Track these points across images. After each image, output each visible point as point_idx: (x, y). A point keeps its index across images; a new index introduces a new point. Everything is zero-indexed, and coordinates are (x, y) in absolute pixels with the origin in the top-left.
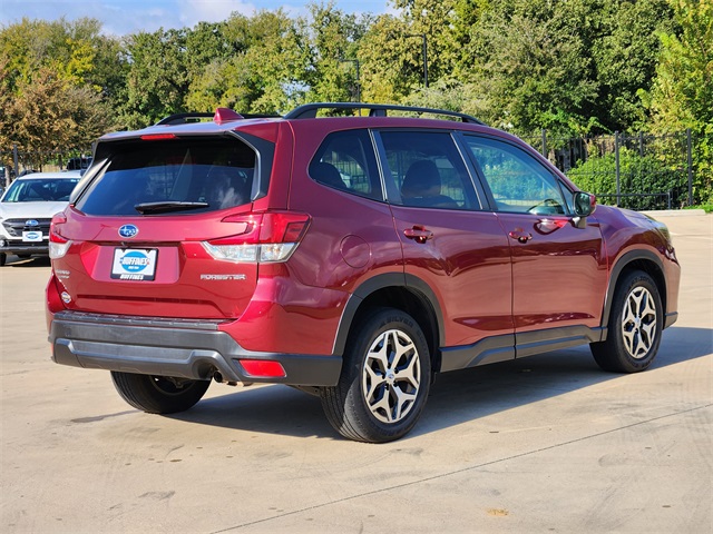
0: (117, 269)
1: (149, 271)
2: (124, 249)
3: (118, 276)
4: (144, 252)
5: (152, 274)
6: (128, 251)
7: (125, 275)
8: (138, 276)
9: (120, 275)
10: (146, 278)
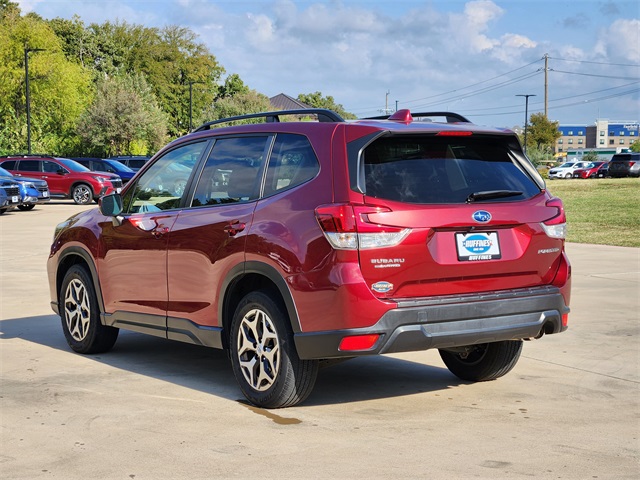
0: (463, 252)
1: (495, 250)
2: (464, 234)
3: (466, 258)
4: (485, 235)
5: (498, 253)
6: (468, 235)
7: (473, 257)
8: (486, 256)
9: (468, 257)
10: (494, 257)
